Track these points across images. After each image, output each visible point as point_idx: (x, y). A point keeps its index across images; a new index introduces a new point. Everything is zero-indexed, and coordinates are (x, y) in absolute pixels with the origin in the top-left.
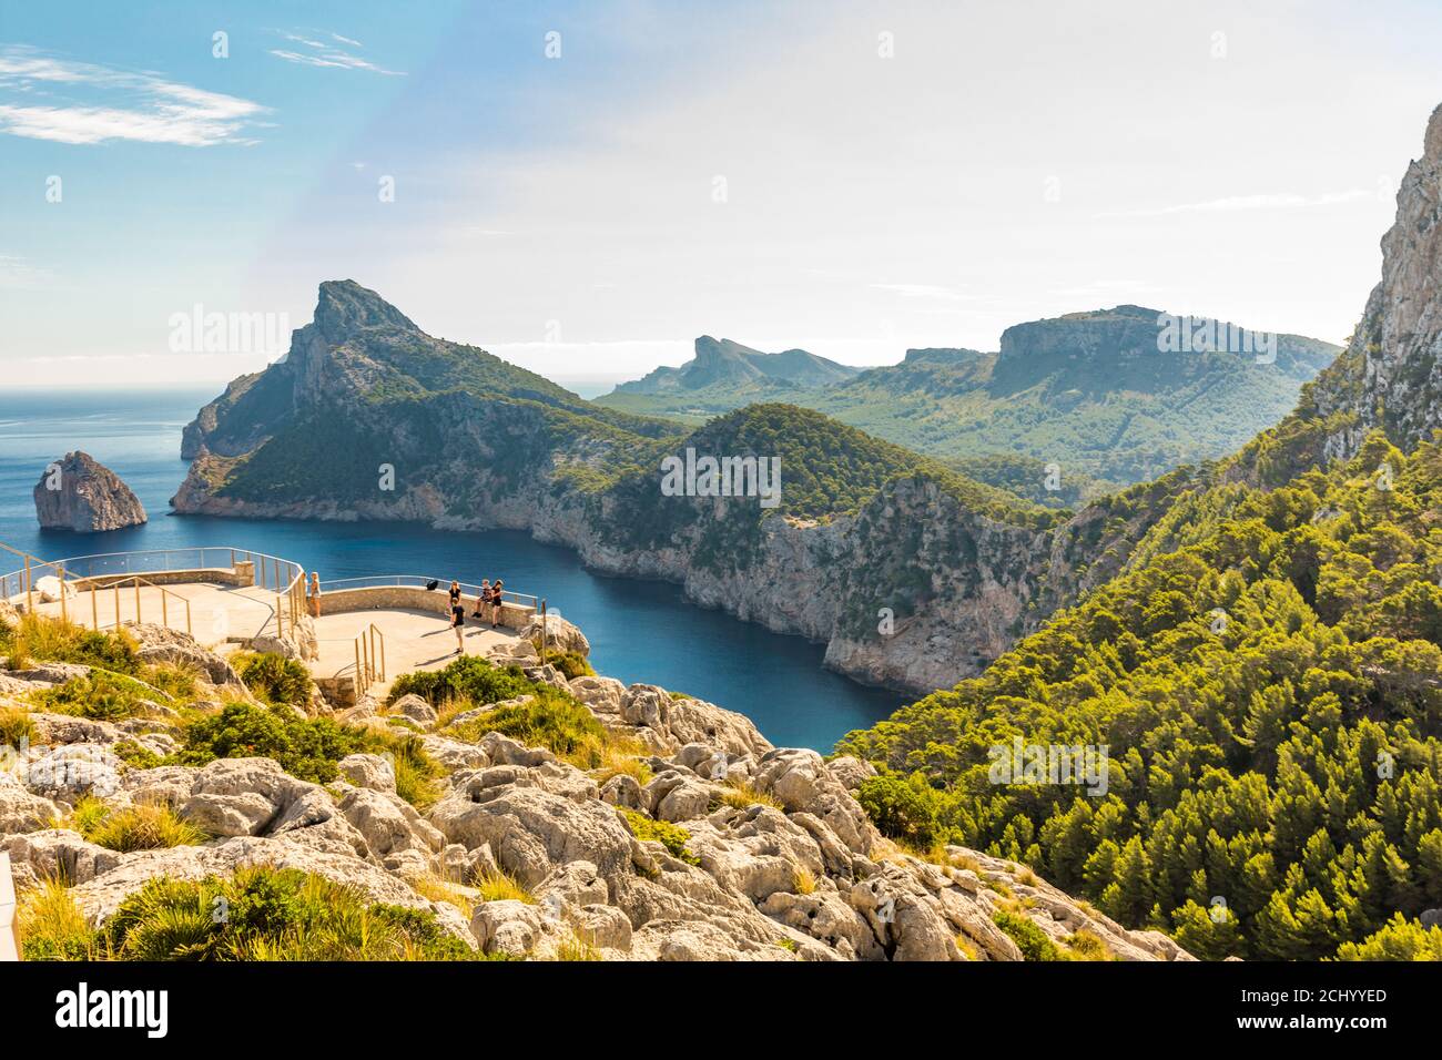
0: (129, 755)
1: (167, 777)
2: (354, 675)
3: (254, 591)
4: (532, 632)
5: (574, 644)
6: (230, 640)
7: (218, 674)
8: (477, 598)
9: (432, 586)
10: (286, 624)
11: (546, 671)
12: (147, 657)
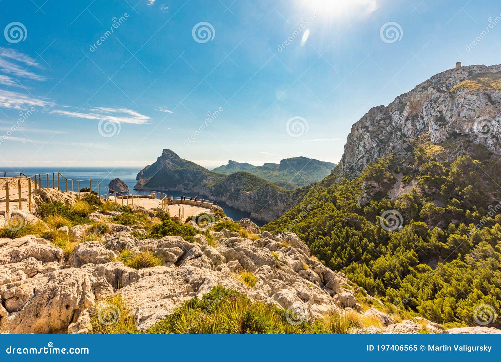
0: (136, 235)
1: (150, 242)
2: (179, 216)
3: (155, 199)
4: (213, 208)
5: (221, 211)
6: (151, 209)
7: (151, 215)
8: (200, 202)
9: (191, 199)
10: (164, 206)
11: (218, 216)
12: (135, 211)
